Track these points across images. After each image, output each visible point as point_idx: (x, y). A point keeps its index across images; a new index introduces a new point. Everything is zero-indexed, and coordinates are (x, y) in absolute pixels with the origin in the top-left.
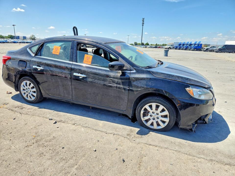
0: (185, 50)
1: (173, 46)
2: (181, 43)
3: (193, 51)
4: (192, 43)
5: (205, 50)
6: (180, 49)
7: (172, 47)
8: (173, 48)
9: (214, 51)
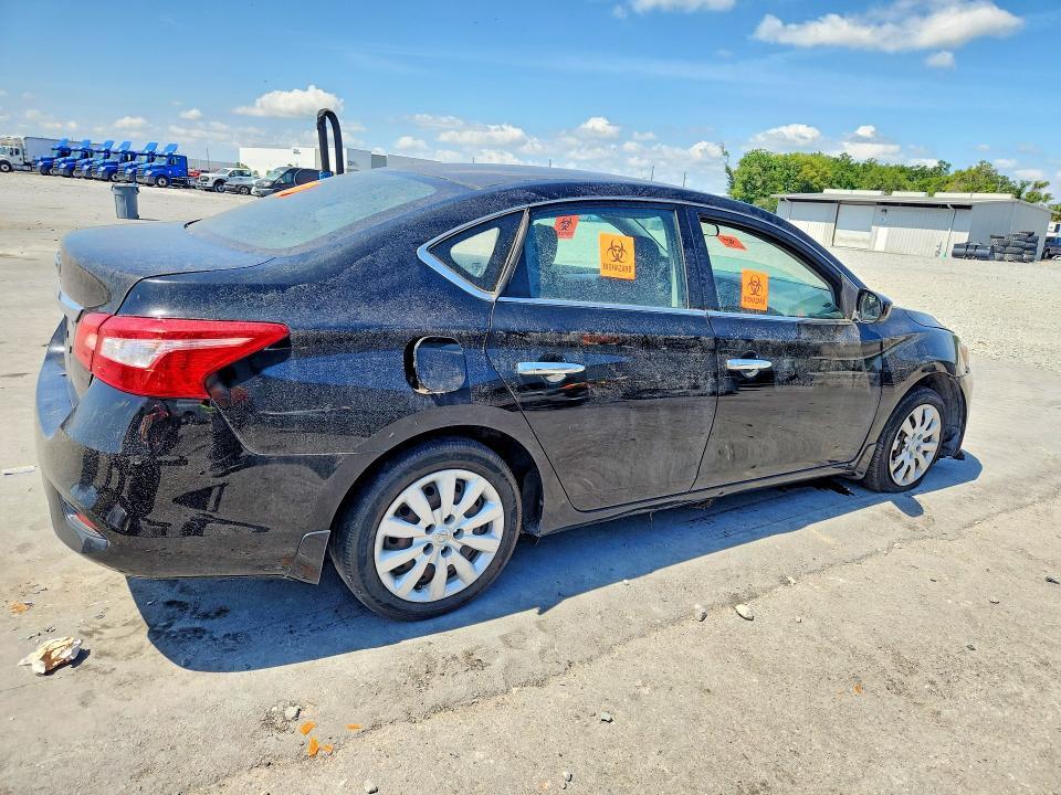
0: (107, 181)
1: (21, 156)
2: (66, 141)
3: (149, 185)
4: (133, 148)
5: (210, 184)
6: (71, 176)
7: (15, 160)
8: (26, 168)
9: (249, 190)
